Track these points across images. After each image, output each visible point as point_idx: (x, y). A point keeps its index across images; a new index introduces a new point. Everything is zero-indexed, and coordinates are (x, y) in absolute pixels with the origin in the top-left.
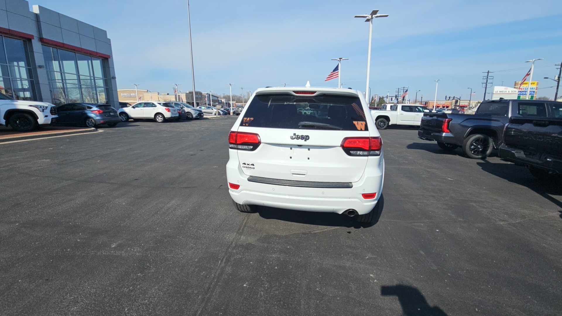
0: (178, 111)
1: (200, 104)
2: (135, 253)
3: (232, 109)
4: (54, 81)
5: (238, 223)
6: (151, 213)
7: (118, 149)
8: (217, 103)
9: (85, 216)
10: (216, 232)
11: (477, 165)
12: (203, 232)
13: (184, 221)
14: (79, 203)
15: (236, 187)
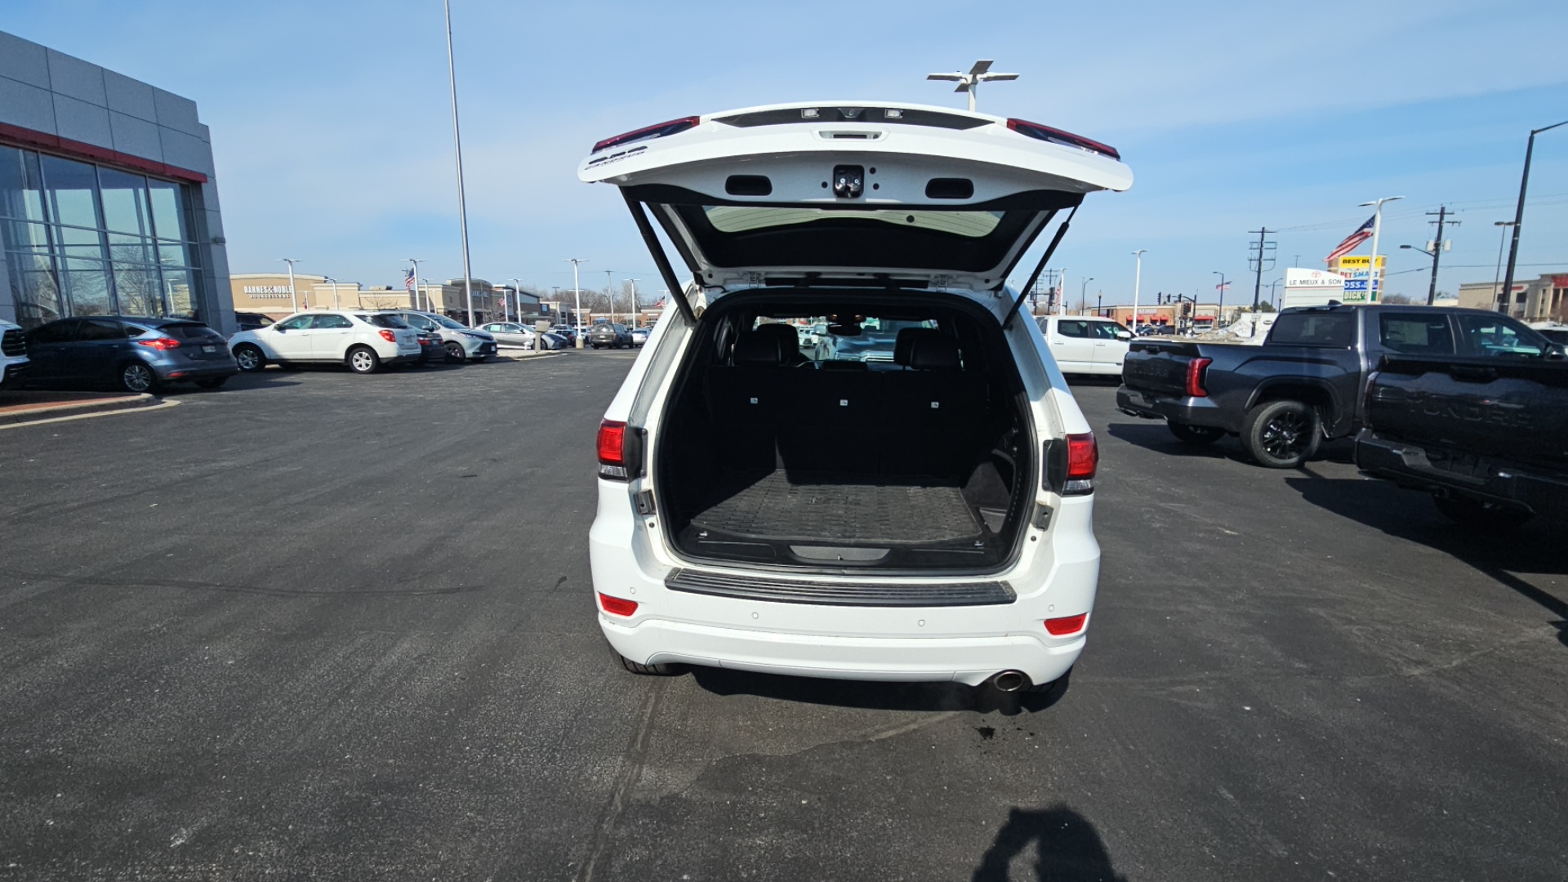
0: (421, 339)
1: (485, 317)
2: (262, 866)
3: (579, 331)
4: (26, 249)
5: (627, 717)
6: (327, 692)
7: (225, 464)
8: (536, 314)
9: (83, 720)
10: (554, 757)
11: (1289, 487)
12: (510, 760)
13: (443, 718)
14: (66, 665)
15: (624, 607)
